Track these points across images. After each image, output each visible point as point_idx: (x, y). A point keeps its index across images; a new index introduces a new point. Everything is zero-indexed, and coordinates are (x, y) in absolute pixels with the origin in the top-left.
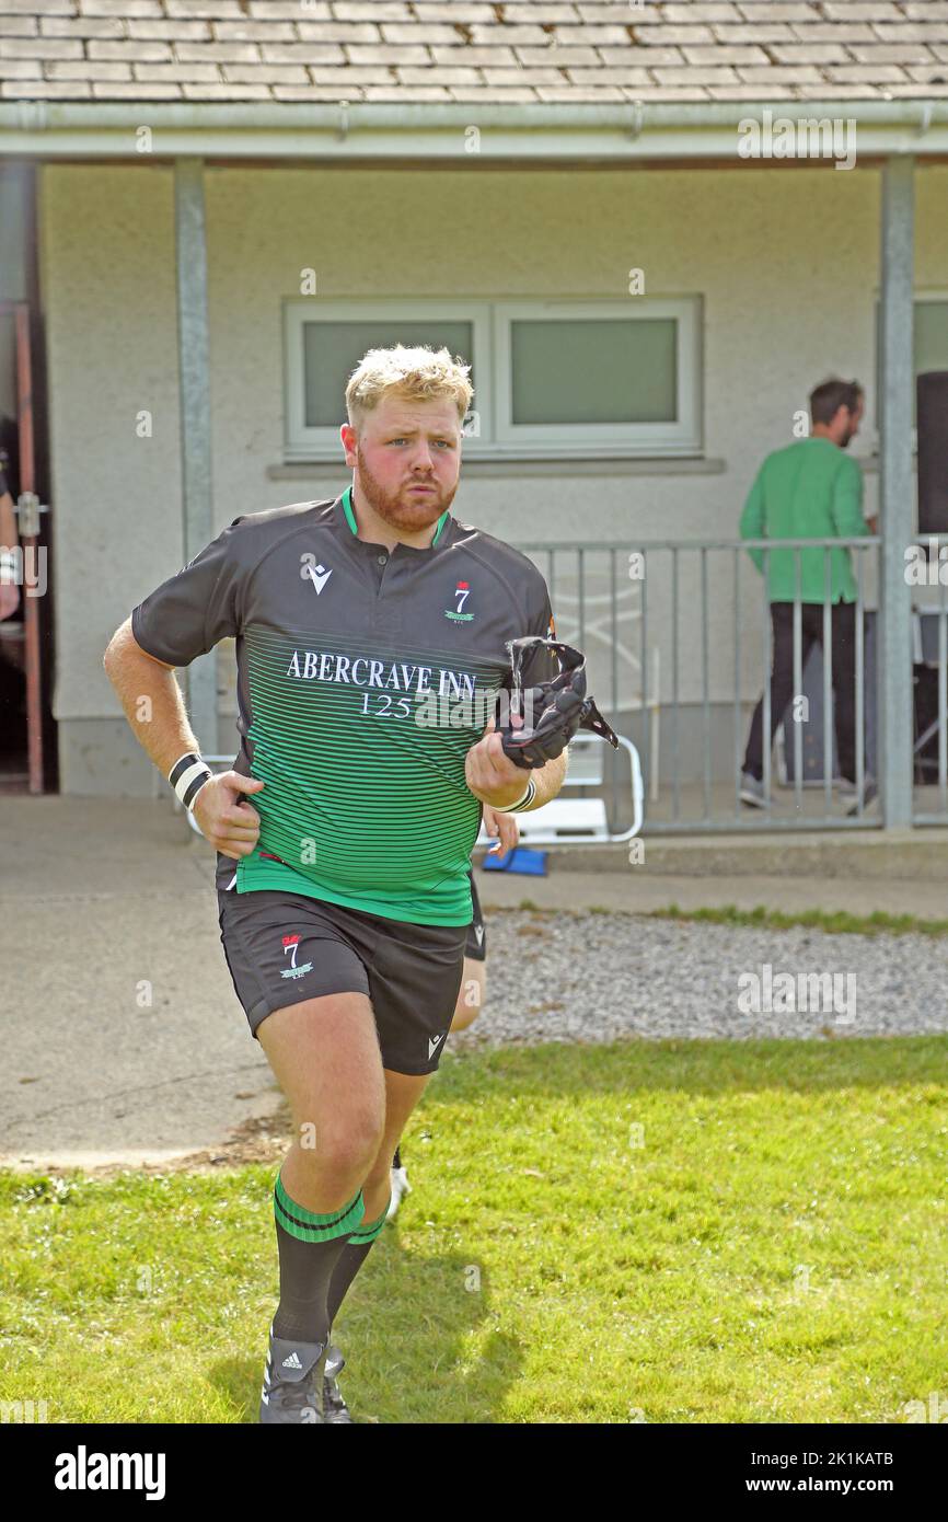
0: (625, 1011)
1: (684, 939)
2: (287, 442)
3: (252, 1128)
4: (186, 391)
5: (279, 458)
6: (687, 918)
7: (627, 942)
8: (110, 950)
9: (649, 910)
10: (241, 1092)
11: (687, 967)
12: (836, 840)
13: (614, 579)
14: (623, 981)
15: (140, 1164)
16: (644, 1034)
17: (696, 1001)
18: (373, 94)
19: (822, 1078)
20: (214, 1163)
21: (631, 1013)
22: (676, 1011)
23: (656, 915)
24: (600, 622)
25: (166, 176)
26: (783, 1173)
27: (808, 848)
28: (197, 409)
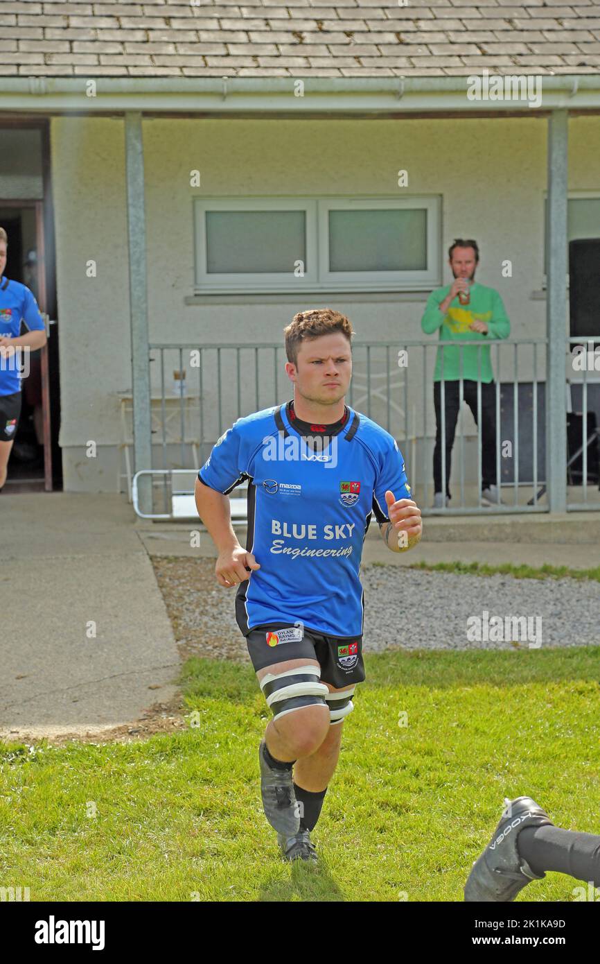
0: (391, 630)
1: (429, 582)
2: (196, 282)
3: (157, 709)
4: (131, 251)
5: (191, 292)
6: (431, 569)
7: (394, 584)
8: (80, 591)
9: (408, 564)
10: (152, 685)
11: (430, 601)
12: (521, 519)
13: (388, 363)
14: (391, 610)
15: (85, 734)
16: (403, 646)
17: (436, 624)
18: (243, 73)
19: (512, 676)
20: (131, 733)
21: (396, 632)
22: (423, 630)
23: (412, 567)
24: (380, 389)
25: (121, 122)
26: (486, 743)
27: (504, 525)
28: (138, 262)
